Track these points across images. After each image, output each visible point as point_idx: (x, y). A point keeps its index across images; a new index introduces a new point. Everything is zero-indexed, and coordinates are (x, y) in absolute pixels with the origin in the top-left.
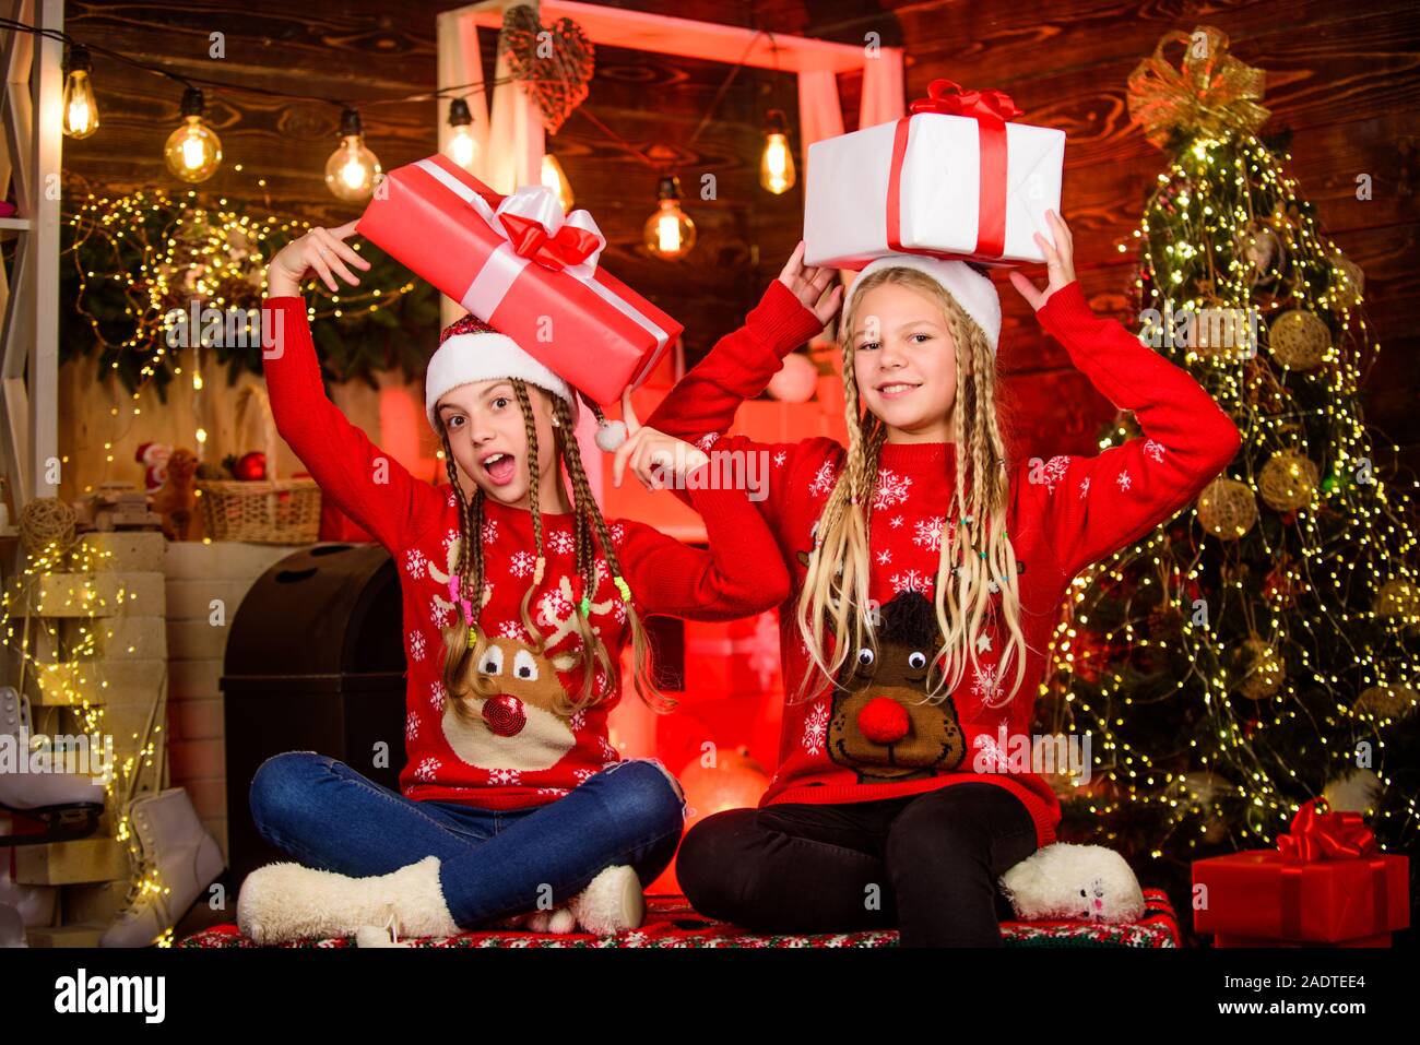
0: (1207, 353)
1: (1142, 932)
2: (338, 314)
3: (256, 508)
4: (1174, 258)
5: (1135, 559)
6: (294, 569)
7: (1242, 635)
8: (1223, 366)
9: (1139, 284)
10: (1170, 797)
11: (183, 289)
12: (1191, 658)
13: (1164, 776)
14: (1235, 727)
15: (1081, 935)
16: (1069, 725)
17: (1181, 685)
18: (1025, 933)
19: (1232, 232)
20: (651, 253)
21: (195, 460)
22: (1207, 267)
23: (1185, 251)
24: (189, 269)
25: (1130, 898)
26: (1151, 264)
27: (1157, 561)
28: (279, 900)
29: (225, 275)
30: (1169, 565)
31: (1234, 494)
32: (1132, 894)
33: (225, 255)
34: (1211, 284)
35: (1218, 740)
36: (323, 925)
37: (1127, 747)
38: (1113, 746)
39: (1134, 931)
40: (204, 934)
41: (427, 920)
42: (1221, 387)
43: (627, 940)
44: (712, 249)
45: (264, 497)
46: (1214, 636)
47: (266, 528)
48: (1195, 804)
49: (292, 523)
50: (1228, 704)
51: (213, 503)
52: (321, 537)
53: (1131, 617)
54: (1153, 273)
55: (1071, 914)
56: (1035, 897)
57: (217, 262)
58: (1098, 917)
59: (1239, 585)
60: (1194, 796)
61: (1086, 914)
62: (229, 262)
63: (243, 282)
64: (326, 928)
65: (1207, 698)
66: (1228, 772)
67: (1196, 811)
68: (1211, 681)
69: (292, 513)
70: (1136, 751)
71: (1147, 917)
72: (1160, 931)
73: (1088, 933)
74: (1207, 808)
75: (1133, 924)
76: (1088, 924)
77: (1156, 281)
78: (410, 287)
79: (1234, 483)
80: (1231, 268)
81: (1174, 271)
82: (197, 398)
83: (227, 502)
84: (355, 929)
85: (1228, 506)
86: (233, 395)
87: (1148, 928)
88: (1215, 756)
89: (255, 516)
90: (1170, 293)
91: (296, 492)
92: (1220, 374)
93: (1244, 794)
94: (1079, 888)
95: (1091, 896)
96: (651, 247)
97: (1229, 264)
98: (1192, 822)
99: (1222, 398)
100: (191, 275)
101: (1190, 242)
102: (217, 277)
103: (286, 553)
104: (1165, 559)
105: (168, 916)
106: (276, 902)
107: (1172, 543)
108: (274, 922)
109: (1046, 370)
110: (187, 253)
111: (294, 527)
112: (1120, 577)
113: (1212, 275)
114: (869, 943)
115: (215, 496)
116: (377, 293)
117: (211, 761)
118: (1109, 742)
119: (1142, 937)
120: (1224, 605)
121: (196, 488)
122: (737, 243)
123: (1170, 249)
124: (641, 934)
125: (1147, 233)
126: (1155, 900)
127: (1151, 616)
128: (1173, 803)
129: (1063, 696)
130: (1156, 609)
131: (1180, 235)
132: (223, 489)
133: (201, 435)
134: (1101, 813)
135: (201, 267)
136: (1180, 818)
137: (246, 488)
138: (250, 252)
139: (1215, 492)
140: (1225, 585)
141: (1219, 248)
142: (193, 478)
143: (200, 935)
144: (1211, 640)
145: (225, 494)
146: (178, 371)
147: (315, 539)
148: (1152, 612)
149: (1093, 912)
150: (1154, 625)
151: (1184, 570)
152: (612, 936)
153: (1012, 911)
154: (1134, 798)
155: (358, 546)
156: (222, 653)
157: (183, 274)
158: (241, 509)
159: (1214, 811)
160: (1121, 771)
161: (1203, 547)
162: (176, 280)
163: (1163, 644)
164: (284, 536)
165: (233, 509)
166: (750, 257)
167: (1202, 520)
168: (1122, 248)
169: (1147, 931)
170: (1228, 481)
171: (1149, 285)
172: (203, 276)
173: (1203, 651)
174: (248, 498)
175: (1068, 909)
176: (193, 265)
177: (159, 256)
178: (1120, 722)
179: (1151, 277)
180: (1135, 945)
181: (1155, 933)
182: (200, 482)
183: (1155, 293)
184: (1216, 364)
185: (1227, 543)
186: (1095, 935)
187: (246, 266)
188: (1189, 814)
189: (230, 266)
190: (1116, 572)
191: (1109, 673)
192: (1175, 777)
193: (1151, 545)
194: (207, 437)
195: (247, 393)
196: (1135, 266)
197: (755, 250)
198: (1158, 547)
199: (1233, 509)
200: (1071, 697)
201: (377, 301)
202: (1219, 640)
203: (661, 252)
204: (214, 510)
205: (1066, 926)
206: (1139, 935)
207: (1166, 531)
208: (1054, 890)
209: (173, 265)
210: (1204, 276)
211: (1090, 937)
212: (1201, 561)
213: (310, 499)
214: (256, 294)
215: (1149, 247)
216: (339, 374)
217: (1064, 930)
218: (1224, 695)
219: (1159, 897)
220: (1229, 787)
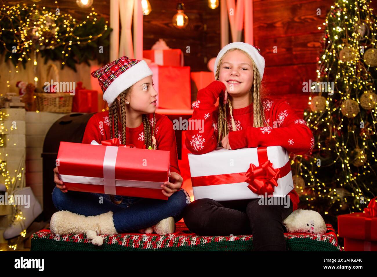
0: (345, 61)
1: (326, 237)
2: (79, 43)
3: (53, 102)
4: (335, 31)
5: (321, 123)
6: (64, 120)
7: (353, 147)
8: (350, 65)
9: (325, 39)
10: (331, 196)
11: (31, 34)
12: (338, 154)
13: (329, 189)
14: (351, 175)
15: (308, 237)
16: (300, 173)
17: (335, 162)
18: (290, 237)
19: (353, 24)
20: (174, 27)
21: (34, 87)
22: (346, 35)
23: (339, 29)
24: (33, 28)
25: (322, 227)
26: (328, 33)
27: (328, 124)
28: (63, 221)
29: (44, 30)
30: (332, 125)
31: (352, 104)
32: (323, 226)
33: (44, 24)
34: (346, 39)
35: (346, 179)
36: (76, 229)
37: (318, 180)
38: (314, 180)
39: (324, 237)
40: (39, 232)
41: (108, 230)
42: (349, 71)
43: (169, 236)
44: (192, 26)
45: (55, 98)
46: (345, 147)
47: (56, 108)
48: (338, 198)
49: (64, 106)
50: (349, 168)
51: (40, 100)
52: (72, 111)
53: (320, 140)
54: (329, 36)
55: (304, 231)
56: (293, 226)
57: (42, 26)
58: (312, 232)
59: (353, 132)
60: (338, 196)
61: (309, 231)
62: (46, 26)
63: (50, 33)
64: (77, 231)
65: (343, 166)
66: (349, 188)
67: (339, 200)
68: (344, 161)
69: (64, 104)
70: (321, 181)
71: (327, 232)
72: (332, 237)
73: (310, 237)
74: (342, 199)
75: (323, 235)
76: (309, 234)
77: (330, 38)
78: (101, 35)
79: (352, 101)
80: (353, 35)
81: (335, 35)
82: (35, 68)
83: (44, 100)
84: (86, 231)
85: (350, 108)
86: (46, 67)
87: (328, 236)
88: (345, 183)
89: (52, 104)
90: (334, 42)
91: (65, 97)
92: (349, 67)
93: (353, 196)
94: (307, 223)
95: (310, 226)
96: (175, 24)
97: (352, 34)
98: (337, 203)
99: (349, 75)
100: (34, 30)
101: (340, 27)
102: (42, 31)
103: (62, 116)
104: (330, 123)
105: (25, 226)
106: (62, 222)
107: (333, 118)
108: (61, 228)
109: (294, 65)
110: (33, 23)
111: (64, 108)
112: (317, 128)
113: (347, 37)
114: (243, 239)
115: (40, 98)
116: (91, 37)
117: (38, 179)
118: (313, 178)
119: (326, 239)
120: (348, 138)
121: (34, 95)
122: (200, 24)
123: (334, 29)
124: (173, 235)
125: (327, 24)
126: (330, 227)
127: (326, 141)
128: (332, 198)
129: (299, 164)
130: (327, 138)
131: (337, 24)
132: (43, 96)
133: (36, 79)
134: (310, 200)
135: (37, 28)
136: (334, 202)
137: (50, 96)
138: (52, 23)
139: (347, 103)
140: (349, 132)
141: (349, 29)
142: (34, 92)
143: (38, 233)
144: (344, 148)
145: (43, 97)
146: (29, 59)
147: (70, 111)
148: (326, 139)
149: (311, 231)
150: (327, 143)
151: (337, 127)
152: (165, 235)
153: (286, 230)
154: (320, 196)
155: (85, 114)
156: (42, 145)
157: (32, 30)
158: (48, 102)
159: (344, 200)
160: (316, 187)
161: (342, 120)
162: (29, 32)
163: (330, 149)
164: (61, 110)
165: (46, 102)
166: (203, 28)
167: (342, 112)
168: (319, 28)
169: (328, 237)
170: (350, 100)
171: (327, 39)
172: (38, 31)
173: (342, 151)
174: (50, 98)
175: (303, 229)
176: (35, 27)
177: (24, 24)
178: (316, 173)
179: (328, 37)
180: (324, 241)
181: (330, 237)
182: (36, 94)
183: (329, 42)
184: (348, 64)
185: (350, 119)
186: (312, 238)
187: (51, 28)
188: (336, 201)
189: (46, 27)
190: (316, 127)
191: (313, 157)
192: (332, 189)
193: (326, 119)
194: (38, 80)
195: (50, 67)
196: (323, 34)
197: (205, 26)
198: (329, 119)
199: (352, 108)
200: (301, 164)
201: (91, 39)
202: (347, 148)
203: (178, 26)
204: (40, 102)
205: (303, 235)
206: (325, 238)
207: (331, 115)
208: (299, 223)
209: (29, 27)
210: (344, 37)
211: (310, 238)
212: (342, 124)
213: (69, 99)
214: (54, 36)
215: (328, 28)
216: (78, 61)
217: (302, 236)
218: (348, 165)
219: (330, 226)
220: (349, 193)
